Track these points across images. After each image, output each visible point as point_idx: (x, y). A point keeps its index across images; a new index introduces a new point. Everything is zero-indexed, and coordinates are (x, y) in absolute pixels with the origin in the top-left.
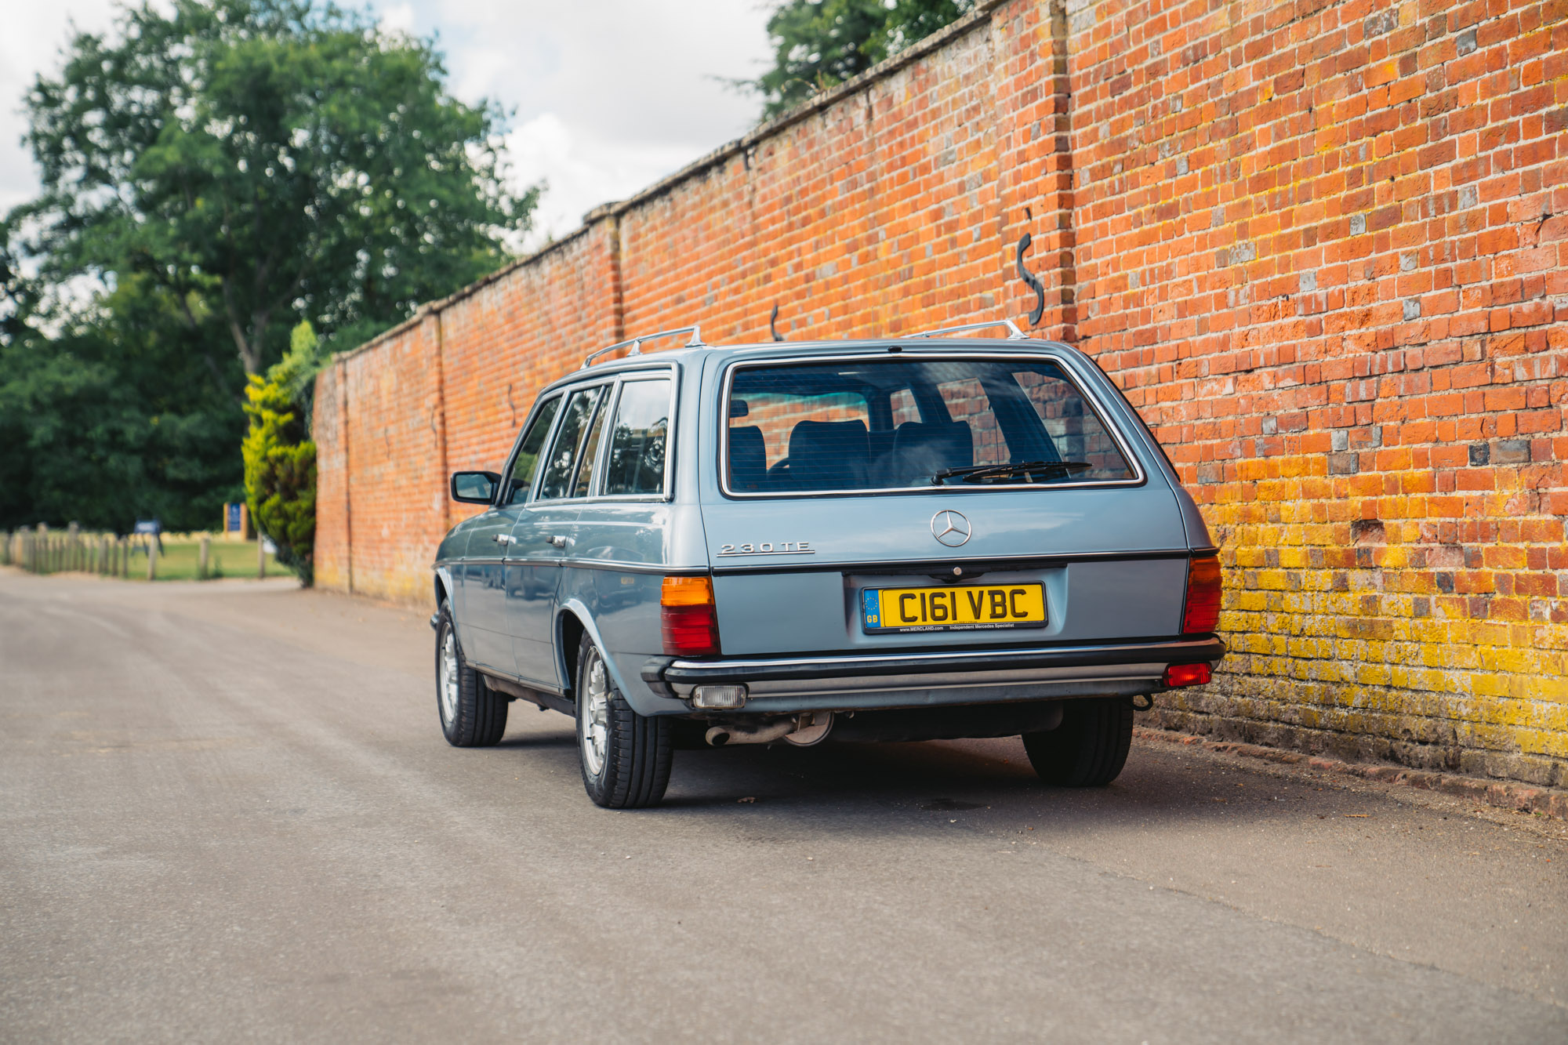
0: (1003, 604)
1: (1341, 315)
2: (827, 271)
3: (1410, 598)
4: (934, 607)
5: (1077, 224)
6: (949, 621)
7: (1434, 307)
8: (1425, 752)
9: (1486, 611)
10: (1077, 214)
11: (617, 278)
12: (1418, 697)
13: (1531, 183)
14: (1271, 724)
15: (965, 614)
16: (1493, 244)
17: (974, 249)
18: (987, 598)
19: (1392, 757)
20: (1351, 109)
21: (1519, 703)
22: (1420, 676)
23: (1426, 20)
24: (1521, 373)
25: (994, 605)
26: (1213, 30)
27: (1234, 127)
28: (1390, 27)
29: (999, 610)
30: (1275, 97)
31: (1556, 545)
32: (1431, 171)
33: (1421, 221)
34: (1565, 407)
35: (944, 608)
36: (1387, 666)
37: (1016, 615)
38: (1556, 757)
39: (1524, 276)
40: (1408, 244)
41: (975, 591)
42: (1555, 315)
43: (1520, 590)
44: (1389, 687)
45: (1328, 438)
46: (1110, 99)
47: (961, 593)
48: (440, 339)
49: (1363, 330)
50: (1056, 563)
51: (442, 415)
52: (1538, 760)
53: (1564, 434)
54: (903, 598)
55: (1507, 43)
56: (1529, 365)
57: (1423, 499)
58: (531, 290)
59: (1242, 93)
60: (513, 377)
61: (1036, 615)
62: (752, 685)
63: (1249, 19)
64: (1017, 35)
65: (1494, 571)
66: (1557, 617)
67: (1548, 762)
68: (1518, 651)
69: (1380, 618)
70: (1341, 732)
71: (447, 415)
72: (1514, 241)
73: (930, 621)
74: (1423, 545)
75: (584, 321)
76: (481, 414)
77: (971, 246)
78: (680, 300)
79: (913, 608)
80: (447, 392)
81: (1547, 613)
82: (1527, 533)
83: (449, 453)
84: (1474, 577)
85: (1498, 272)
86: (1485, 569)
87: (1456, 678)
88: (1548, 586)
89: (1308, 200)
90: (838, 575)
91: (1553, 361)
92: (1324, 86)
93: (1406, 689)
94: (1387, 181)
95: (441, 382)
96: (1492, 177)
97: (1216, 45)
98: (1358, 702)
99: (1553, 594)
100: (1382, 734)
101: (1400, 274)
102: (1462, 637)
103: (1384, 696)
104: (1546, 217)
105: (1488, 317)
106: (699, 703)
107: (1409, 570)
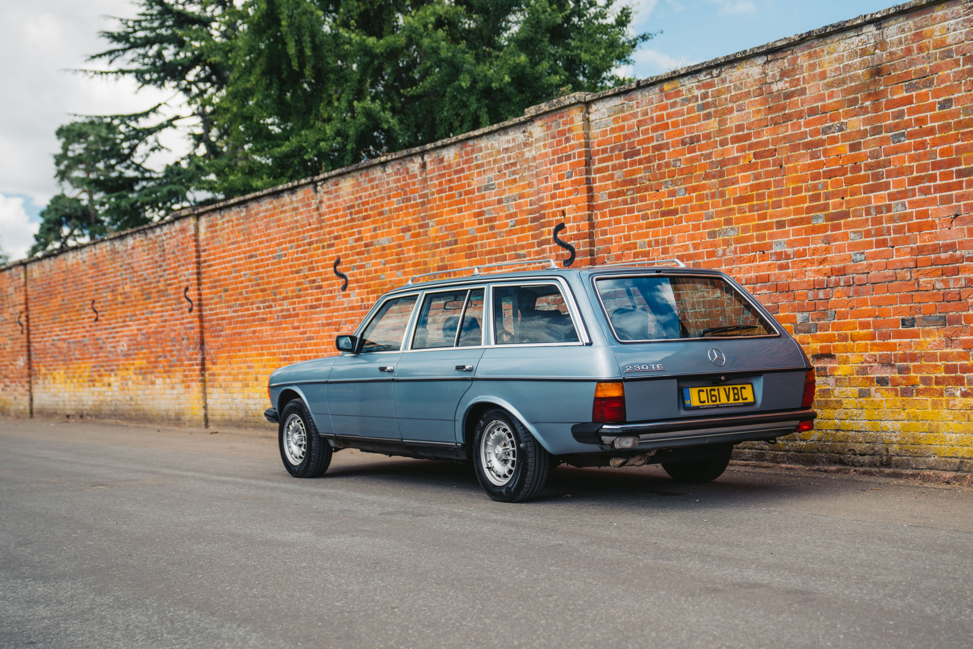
0: (738, 394)
1: (804, 260)
2: (384, 241)
3: (856, 389)
4: (712, 396)
5: (596, 218)
6: (718, 403)
7: (875, 256)
8: (867, 459)
9: (912, 393)
10: (596, 214)
11: (197, 246)
12: (860, 434)
13: (947, 200)
14: (747, 450)
15: (724, 400)
16: (920, 228)
17: (510, 231)
18: (731, 391)
19: (841, 462)
20: (810, 167)
21: (935, 434)
22: (863, 424)
23: (868, 127)
24: (939, 285)
25: (735, 394)
26: (705, 129)
27: (721, 174)
28: (841, 129)
29: (737, 397)
30: (753, 161)
31: (966, 362)
32: (872, 195)
33: (864, 217)
34: (970, 301)
35: (715, 396)
36: (836, 421)
37: (743, 399)
38: (963, 458)
39: (941, 242)
40: (855, 227)
41: (727, 388)
42: (962, 259)
43: (937, 383)
44: (837, 430)
45: (795, 317)
46: (623, 160)
47: (721, 389)
48: (26, 277)
49: (821, 267)
50: (757, 374)
51: (27, 316)
52: (949, 460)
53: (971, 312)
54: (699, 391)
55: (928, 138)
56: (945, 282)
57: (867, 344)
58: (114, 252)
59: (729, 159)
60: (97, 296)
61: (751, 399)
62: (642, 436)
63: (733, 125)
64: (554, 130)
65: (919, 375)
66: (964, 395)
67: (957, 461)
68: (936, 411)
69: (832, 399)
70: (801, 452)
71: (30, 316)
72: (933, 226)
73: (711, 403)
74: (865, 365)
75: (164, 268)
76: (64, 315)
77: (507, 229)
78: (251, 257)
79: (704, 396)
80: (30, 305)
81: (958, 393)
82: (944, 357)
83: (31, 336)
84: (904, 378)
85: (922, 239)
86: (912, 374)
87: (889, 425)
88: (959, 381)
89: (780, 207)
90: (675, 381)
91: (963, 280)
92: (792, 156)
93: (852, 431)
94: (840, 199)
95: (27, 299)
96: (917, 197)
97: (707, 136)
98: (816, 438)
99: (963, 384)
100: (833, 452)
101: (849, 241)
102: (895, 405)
103: (835, 435)
104: (956, 216)
105: (916, 261)
106: (617, 446)
107: (855, 376)
